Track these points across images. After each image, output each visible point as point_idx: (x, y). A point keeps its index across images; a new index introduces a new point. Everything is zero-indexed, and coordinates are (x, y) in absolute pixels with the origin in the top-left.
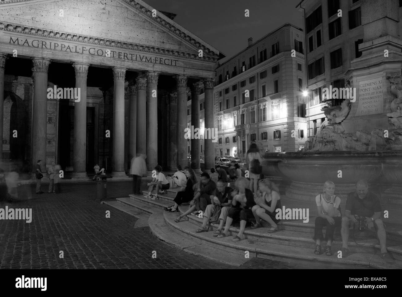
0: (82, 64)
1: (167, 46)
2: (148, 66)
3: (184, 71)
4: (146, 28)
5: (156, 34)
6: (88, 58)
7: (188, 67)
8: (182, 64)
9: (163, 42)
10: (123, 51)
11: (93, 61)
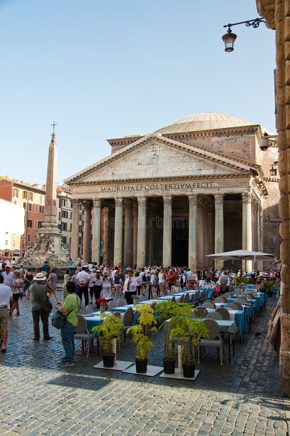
0: (140, 197)
1: (204, 172)
2: (187, 192)
3: (219, 190)
4: (186, 161)
5: (194, 164)
6: (145, 192)
7: (223, 186)
8: (216, 184)
9: (200, 169)
10: (168, 183)
11: (148, 194)
